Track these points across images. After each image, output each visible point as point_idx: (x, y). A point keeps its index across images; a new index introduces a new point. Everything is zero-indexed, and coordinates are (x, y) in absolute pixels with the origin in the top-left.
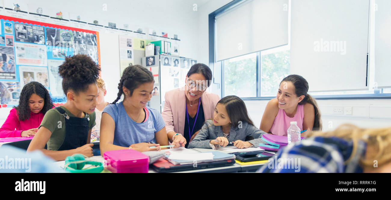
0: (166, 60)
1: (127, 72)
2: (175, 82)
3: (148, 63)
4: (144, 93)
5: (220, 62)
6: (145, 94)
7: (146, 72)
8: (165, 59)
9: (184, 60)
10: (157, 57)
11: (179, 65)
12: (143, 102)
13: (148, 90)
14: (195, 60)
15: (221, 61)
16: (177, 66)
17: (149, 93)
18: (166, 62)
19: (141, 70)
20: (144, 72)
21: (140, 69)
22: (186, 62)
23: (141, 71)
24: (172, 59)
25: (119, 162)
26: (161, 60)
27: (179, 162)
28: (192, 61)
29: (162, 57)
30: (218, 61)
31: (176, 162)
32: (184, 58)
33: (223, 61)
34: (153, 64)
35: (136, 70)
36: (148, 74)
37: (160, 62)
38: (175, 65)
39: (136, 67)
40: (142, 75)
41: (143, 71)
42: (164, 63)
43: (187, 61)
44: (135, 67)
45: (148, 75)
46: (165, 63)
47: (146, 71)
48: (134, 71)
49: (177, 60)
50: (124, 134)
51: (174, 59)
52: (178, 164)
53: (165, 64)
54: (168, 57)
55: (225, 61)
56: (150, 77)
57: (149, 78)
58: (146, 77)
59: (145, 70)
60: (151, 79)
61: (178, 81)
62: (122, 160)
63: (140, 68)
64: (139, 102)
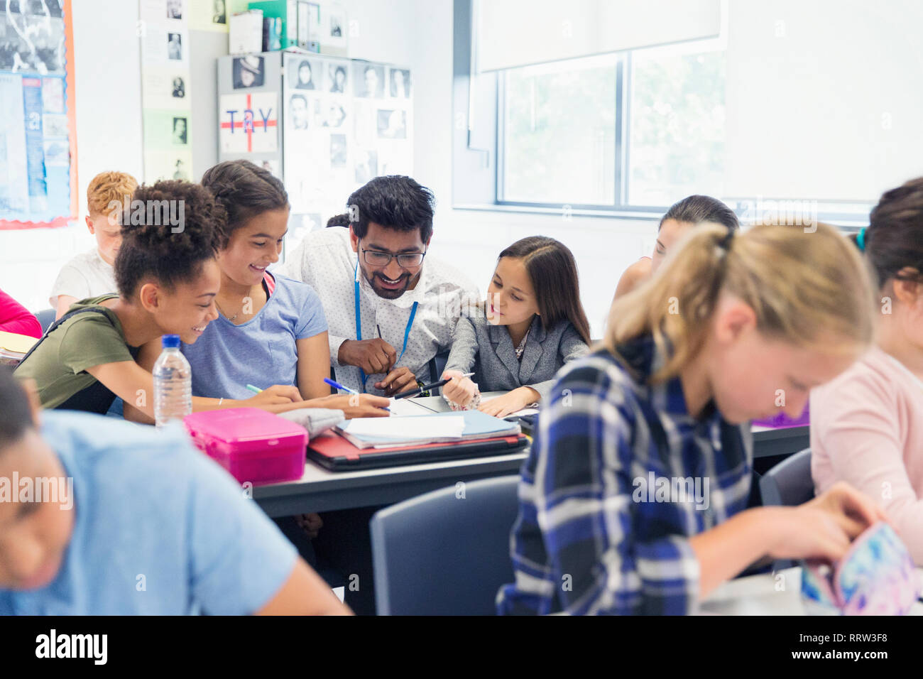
0: (305, 69)
1: (212, 180)
2: (335, 146)
3: (240, 77)
4: (261, 240)
5: (492, 76)
6: (264, 244)
7: (266, 180)
8: (301, 66)
9: (367, 69)
10: (272, 58)
11: (350, 85)
12: (258, 267)
13: (272, 232)
14: (405, 67)
15: (496, 71)
16: (342, 91)
17: (275, 242)
18: (305, 75)
19: (253, 174)
20: (263, 181)
21: (251, 172)
22: (371, 73)
23: (254, 179)
24: (326, 66)
25: (235, 444)
26: (285, 71)
27: (371, 441)
28: (393, 71)
29: (291, 61)
30: (484, 72)
31: (363, 441)
32: (366, 61)
33: (501, 73)
34: (260, 81)
35: (240, 176)
36: (274, 185)
37: (283, 76)
38: (336, 88)
39: (239, 167)
40: (255, 189)
41: (259, 179)
42: (296, 82)
43: (377, 74)
44: (236, 166)
45: (273, 189)
46: (300, 81)
47: (267, 177)
48: (233, 178)
49: (341, 69)
50: (206, 356)
51: (330, 66)
52: (368, 446)
53: (300, 85)
54: (310, 59)
55: (508, 72)
56: (280, 195)
57: (275, 196)
58: (266, 194)
59: (264, 175)
60: (280, 199)
61: (345, 144)
62: (241, 440)
63: (250, 168)
64: (248, 264)
